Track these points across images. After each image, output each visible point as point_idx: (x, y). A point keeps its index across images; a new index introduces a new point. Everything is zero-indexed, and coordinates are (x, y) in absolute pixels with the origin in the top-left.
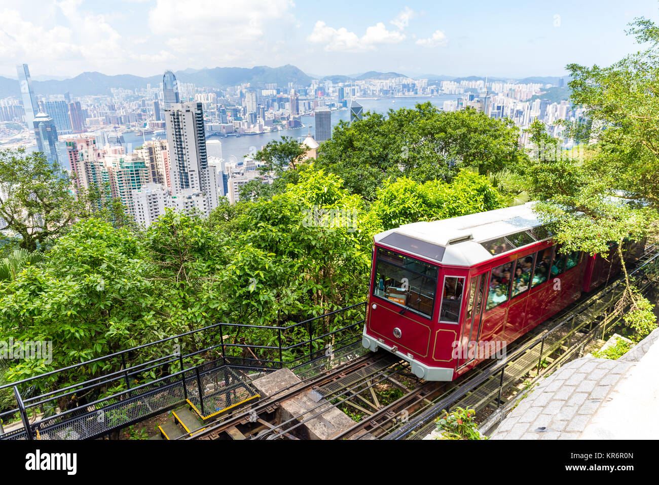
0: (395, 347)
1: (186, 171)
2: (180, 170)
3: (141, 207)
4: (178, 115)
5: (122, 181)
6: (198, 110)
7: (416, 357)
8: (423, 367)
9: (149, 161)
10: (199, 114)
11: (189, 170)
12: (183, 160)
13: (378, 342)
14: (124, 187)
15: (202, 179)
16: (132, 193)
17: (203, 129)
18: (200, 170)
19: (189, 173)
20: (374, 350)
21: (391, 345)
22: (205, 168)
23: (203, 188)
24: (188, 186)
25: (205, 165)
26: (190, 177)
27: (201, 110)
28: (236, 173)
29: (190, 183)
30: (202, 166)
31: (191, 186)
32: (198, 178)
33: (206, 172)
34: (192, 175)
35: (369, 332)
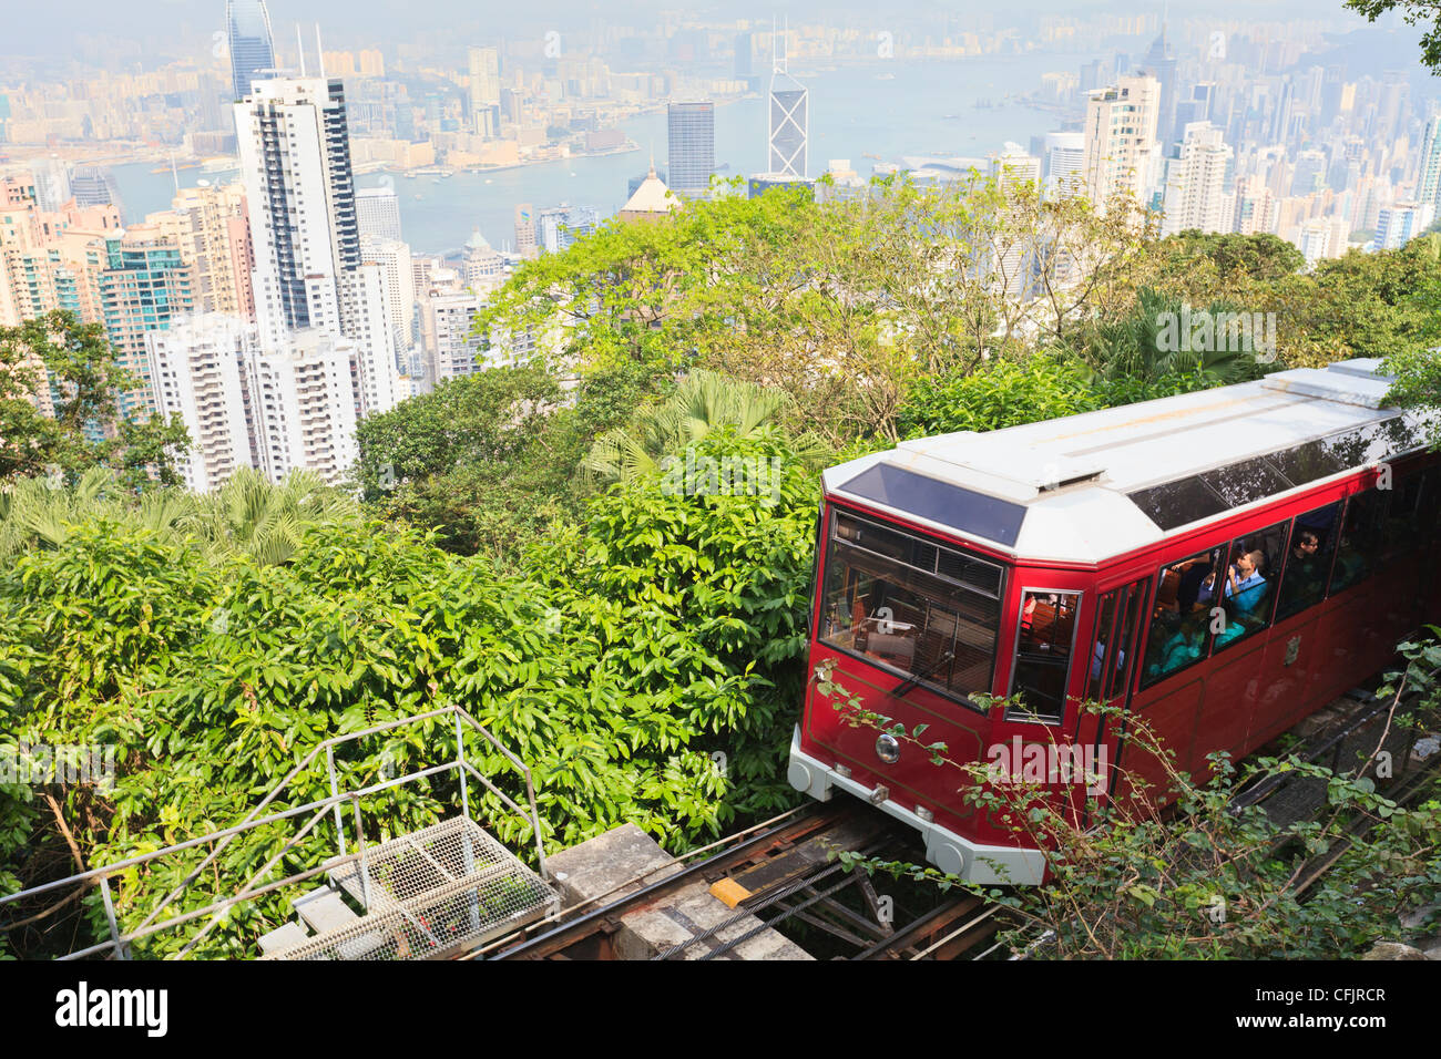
0: (880, 787)
1: (299, 277)
2: (283, 273)
3: (171, 379)
4: (273, 114)
5: (114, 304)
6: (333, 99)
7: (938, 817)
8: (957, 844)
9: (192, 248)
10: (333, 112)
11: (307, 272)
12: (289, 246)
13: (832, 773)
14: (120, 315)
15: (346, 300)
16: (146, 339)
17: (347, 156)
18: (339, 273)
19: (309, 284)
20: (822, 795)
21: (871, 785)
22: (352, 268)
23: (348, 326)
24: (304, 319)
25: (352, 259)
26: (309, 294)
27: (341, 99)
28: (443, 283)
29: (312, 312)
30: (345, 264)
31: (313, 320)
32: (333, 298)
33: (357, 281)
34: (315, 288)
35: (807, 747)
